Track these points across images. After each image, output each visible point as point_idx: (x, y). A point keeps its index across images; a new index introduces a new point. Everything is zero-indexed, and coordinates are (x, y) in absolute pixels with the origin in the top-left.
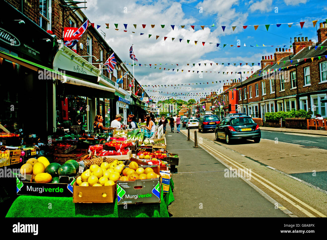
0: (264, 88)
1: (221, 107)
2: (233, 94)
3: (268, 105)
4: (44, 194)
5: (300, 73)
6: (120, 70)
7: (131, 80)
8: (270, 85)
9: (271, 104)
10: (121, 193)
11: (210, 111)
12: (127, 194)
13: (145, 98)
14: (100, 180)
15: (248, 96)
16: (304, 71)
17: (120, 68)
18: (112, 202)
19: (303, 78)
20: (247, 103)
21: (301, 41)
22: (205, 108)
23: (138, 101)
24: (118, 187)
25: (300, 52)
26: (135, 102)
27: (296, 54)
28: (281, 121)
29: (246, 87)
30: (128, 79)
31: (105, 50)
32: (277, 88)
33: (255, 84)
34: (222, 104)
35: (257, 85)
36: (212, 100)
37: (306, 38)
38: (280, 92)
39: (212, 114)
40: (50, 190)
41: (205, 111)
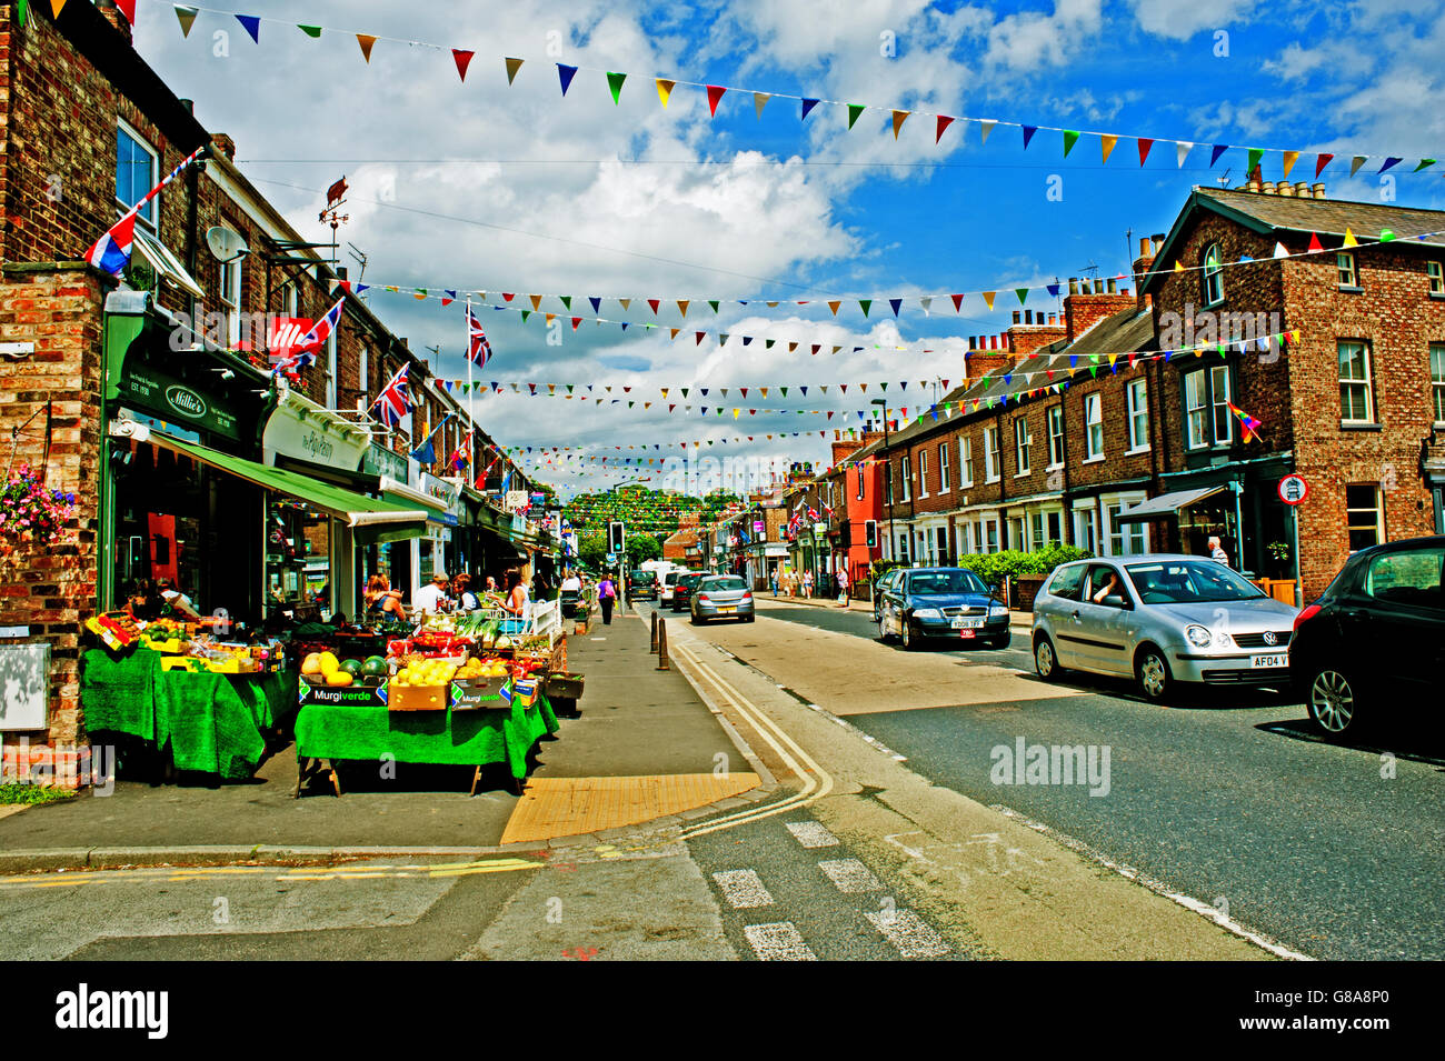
0: (968, 461)
1: (820, 528)
2: (861, 479)
3: (977, 526)
4: (343, 703)
5: (1073, 414)
6: (422, 403)
7: (460, 430)
8: (984, 451)
9: (988, 522)
10: (457, 694)
11: (779, 544)
12: (465, 695)
13: (513, 491)
14: (426, 680)
15: (916, 490)
16: (1084, 409)
17: (421, 397)
18: (444, 708)
19: (1082, 431)
20: (912, 516)
21: (1093, 291)
22: (765, 530)
23: (488, 509)
24: (454, 686)
25: (1088, 331)
26: (475, 516)
27: (1075, 341)
28: (1007, 586)
29: (909, 455)
30: (451, 429)
31: (375, 346)
32: (1007, 462)
33: (939, 445)
34: (824, 519)
35: (944, 447)
36: (788, 498)
37: (1110, 282)
38: (1015, 477)
39: (788, 554)
40: (351, 696)
41: (765, 542)
